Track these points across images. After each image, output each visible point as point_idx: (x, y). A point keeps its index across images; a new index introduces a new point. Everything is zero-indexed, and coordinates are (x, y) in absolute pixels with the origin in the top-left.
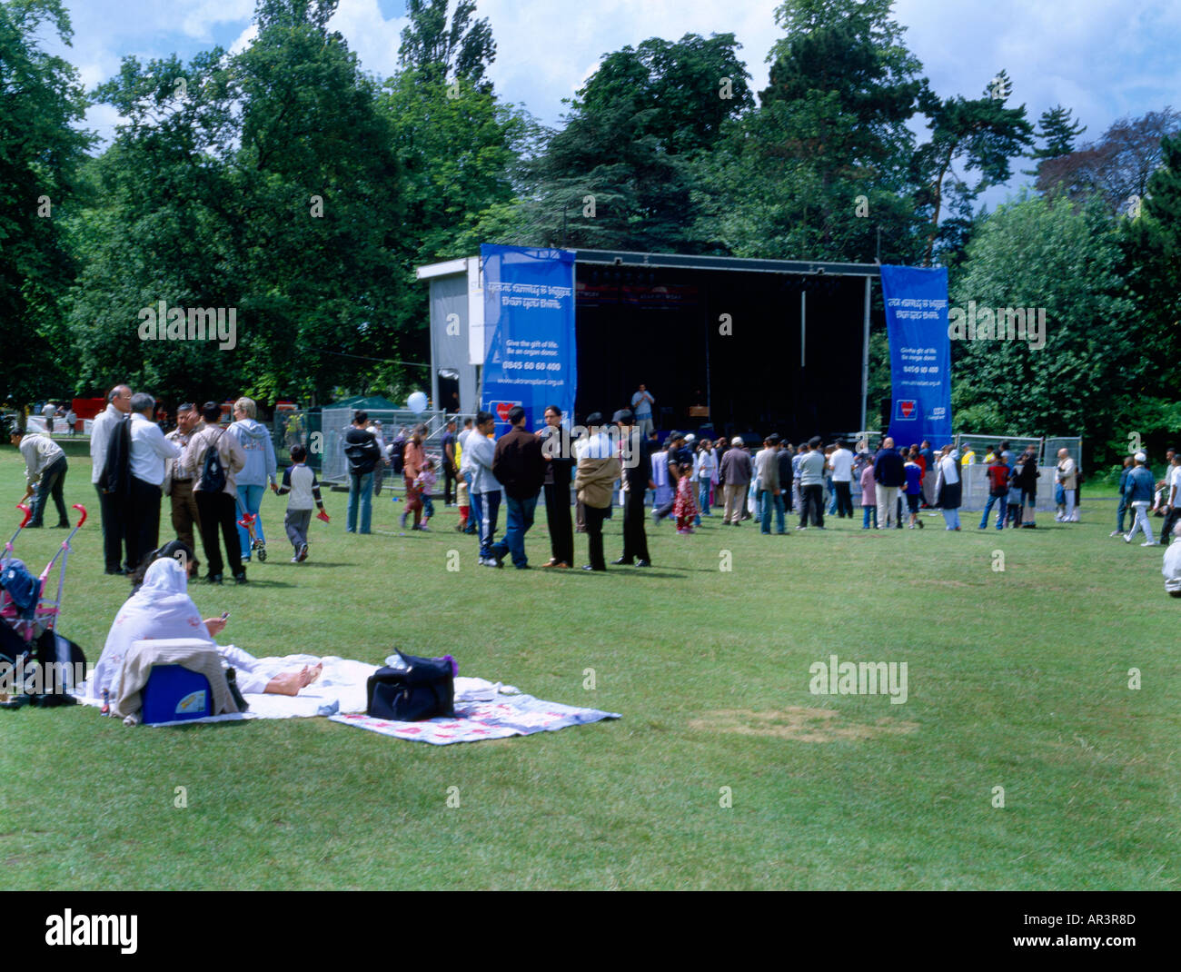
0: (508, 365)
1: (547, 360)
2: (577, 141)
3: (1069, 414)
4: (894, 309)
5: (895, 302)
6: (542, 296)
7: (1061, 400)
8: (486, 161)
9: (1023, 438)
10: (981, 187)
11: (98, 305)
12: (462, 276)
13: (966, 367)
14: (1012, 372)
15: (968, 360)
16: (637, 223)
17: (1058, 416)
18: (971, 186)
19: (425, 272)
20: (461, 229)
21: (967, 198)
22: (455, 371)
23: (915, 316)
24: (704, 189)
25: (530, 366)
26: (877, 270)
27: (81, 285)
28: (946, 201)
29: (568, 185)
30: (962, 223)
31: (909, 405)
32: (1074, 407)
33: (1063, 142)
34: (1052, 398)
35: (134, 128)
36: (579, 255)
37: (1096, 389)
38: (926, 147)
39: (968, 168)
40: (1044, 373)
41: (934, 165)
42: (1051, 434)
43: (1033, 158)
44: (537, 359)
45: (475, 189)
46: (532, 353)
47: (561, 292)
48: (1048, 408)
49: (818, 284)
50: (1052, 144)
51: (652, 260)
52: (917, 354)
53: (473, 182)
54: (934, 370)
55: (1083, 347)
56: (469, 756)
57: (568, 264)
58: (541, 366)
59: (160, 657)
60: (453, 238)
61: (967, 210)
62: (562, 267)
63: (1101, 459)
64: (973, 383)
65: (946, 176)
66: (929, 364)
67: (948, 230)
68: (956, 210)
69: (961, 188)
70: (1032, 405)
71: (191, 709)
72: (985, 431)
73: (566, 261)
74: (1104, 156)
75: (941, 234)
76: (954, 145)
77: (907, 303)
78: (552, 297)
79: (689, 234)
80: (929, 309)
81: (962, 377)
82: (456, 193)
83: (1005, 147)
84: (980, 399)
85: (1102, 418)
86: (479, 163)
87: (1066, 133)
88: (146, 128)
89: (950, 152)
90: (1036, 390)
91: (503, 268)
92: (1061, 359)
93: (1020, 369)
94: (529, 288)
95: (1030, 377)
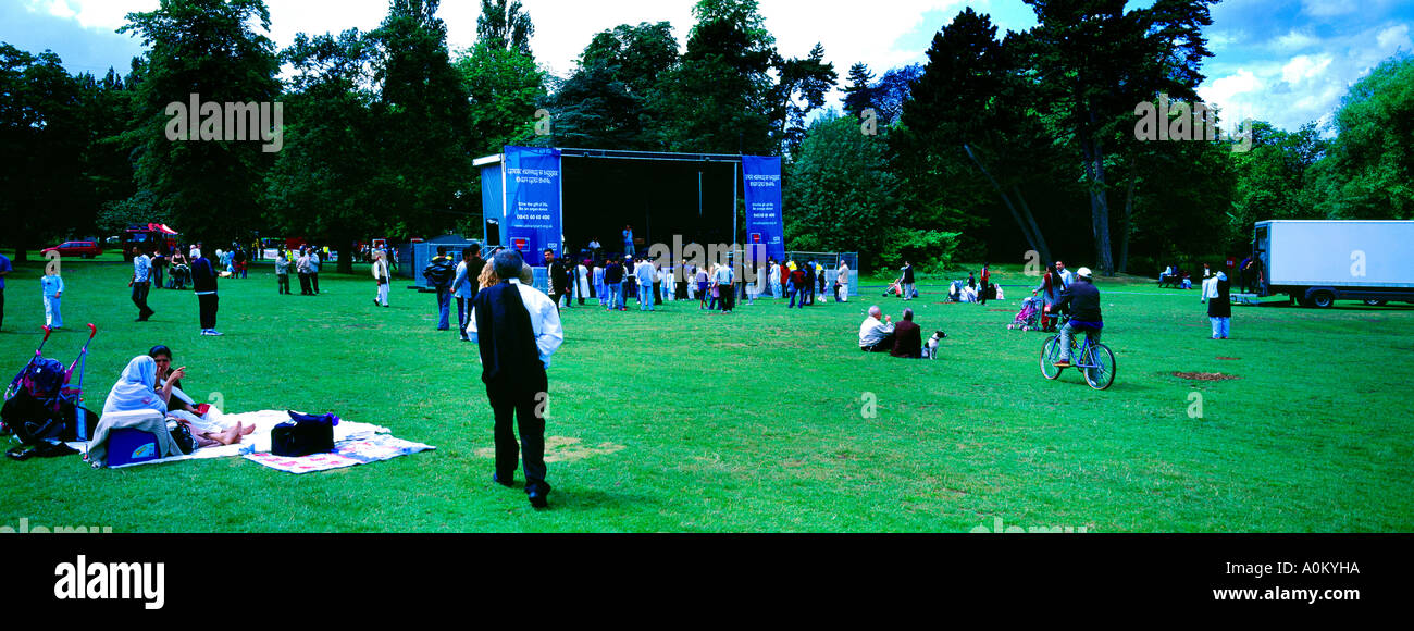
0: (521, 217)
1: (542, 213)
2: (574, 84)
3: (857, 238)
4: (749, 181)
5: (750, 177)
6: (539, 176)
7: (853, 231)
8: (527, 96)
9: (831, 253)
10: (808, 110)
11: (283, 183)
12: (498, 164)
13: (799, 212)
14: (824, 215)
15: (799, 209)
16: (612, 132)
17: (851, 240)
18: (802, 109)
19: (477, 162)
20: (514, 136)
21: (800, 116)
22: (496, 220)
23: (761, 184)
24: (648, 112)
25: (532, 217)
26: (740, 158)
27: (273, 171)
28: (788, 118)
29: (570, 109)
30: (798, 130)
31: (758, 236)
32: (860, 235)
33: (862, 82)
34: (847, 229)
35: (304, 78)
36: (563, 152)
37: (872, 224)
38: (776, 86)
39: (801, 99)
40: (843, 215)
41: (782, 97)
42: (847, 250)
43: (845, 92)
44: (536, 213)
45: (520, 112)
46: (534, 210)
47: (553, 173)
48: (845, 236)
49: (706, 166)
50: (856, 84)
51: (606, 154)
52: (762, 206)
53: (520, 109)
54: (772, 215)
55: (865, 200)
56: (307, 482)
57: (557, 157)
58: (539, 217)
59: (118, 423)
60: (508, 141)
61: (801, 123)
62: (553, 159)
63: (876, 264)
64: (803, 222)
65: (788, 104)
66: (769, 212)
67: (791, 134)
68: (794, 123)
69: (797, 110)
70: (837, 234)
71: (143, 455)
72: (810, 249)
73: (556, 155)
74: (881, 91)
75: (786, 136)
76: (792, 85)
77: (757, 177)
78: (546, 176)
79: (639, 138)
80: (769, 181)
81: (796, 219)
82: (509, 115)
83: (821, 86)
84: (806, 231)
85: (876, 241)
86: (522, 98)
87: (864, 77)
88: (312, 78)
89: (790, 89)
90: (838, 225)
91: (521, 160)
92: (852, 207)
93: (829, 212)
94: (532, 172)
95: (835, 218)
